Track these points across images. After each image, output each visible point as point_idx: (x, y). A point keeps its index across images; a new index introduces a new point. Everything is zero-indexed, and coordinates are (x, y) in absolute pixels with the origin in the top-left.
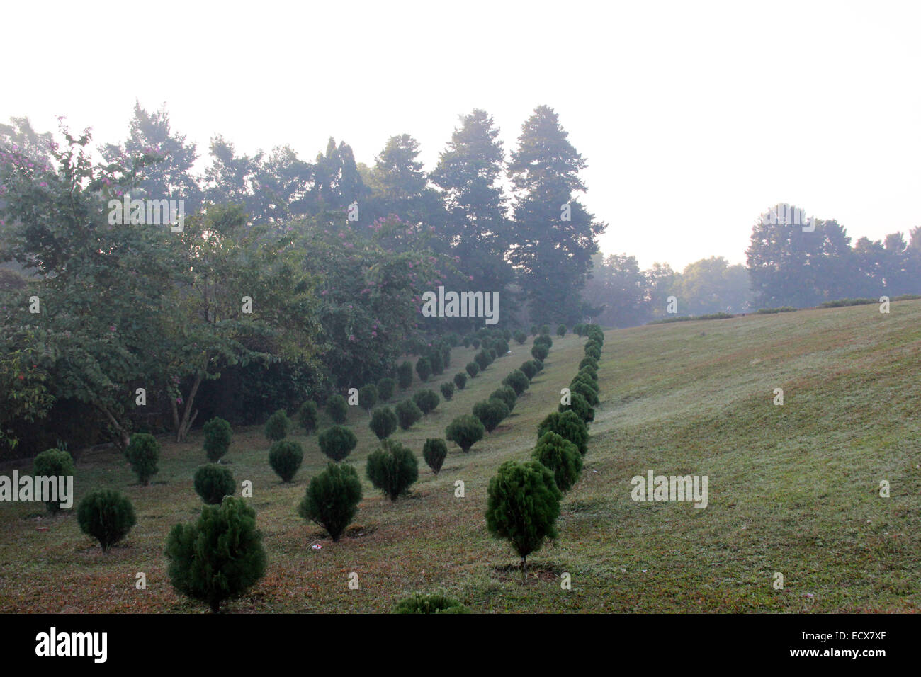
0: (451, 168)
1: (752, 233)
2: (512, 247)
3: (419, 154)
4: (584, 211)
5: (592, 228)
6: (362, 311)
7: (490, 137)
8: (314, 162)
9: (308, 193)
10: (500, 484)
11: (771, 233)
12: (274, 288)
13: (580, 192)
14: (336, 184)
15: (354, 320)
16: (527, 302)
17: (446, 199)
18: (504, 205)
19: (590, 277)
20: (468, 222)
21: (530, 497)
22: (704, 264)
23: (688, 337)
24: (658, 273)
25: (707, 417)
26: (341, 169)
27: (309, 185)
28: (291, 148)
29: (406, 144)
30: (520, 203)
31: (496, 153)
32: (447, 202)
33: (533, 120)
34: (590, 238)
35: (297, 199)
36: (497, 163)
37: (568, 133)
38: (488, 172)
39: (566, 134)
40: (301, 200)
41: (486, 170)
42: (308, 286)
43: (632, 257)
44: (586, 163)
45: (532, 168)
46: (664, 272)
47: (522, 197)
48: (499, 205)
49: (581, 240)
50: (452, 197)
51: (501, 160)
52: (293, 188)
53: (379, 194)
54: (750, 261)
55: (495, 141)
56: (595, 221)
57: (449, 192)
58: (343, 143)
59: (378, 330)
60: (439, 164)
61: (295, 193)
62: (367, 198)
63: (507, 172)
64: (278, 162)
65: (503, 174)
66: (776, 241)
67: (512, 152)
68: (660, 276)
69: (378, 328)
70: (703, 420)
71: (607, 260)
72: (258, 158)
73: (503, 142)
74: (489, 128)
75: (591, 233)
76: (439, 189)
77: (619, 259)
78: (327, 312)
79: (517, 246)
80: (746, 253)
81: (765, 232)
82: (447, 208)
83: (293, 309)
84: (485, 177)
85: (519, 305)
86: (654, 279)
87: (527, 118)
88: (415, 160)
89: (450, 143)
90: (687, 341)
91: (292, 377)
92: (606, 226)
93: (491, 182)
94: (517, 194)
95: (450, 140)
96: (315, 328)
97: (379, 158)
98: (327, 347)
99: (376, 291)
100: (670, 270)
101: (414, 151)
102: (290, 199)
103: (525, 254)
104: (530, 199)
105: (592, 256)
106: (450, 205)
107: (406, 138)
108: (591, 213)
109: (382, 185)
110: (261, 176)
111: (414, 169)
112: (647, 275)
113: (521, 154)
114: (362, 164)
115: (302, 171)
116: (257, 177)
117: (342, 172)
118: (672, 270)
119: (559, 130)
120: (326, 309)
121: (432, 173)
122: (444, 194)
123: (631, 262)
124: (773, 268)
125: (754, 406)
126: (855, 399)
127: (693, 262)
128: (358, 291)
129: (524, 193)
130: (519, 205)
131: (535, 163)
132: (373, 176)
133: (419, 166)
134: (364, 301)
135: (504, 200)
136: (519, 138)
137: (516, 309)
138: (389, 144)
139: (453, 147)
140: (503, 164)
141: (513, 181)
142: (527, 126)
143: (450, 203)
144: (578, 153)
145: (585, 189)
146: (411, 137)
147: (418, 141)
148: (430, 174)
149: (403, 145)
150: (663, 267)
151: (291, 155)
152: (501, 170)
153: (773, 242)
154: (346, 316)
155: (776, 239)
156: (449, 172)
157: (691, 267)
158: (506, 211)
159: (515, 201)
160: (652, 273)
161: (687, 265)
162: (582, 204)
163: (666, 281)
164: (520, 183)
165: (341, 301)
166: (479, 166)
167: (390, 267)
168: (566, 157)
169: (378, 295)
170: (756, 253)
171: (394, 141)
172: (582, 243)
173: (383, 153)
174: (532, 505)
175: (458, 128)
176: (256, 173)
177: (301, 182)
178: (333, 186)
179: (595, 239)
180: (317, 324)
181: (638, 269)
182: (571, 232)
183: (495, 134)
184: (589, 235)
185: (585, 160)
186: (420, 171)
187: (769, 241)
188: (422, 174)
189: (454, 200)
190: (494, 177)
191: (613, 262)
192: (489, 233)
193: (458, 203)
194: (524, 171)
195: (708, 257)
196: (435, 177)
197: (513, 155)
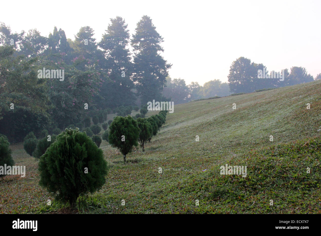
0: (107, 41)
1: (230, 69)
2: (133, 74)
3: (94, 35)
4: (162, 59)
5: (166, 66)
6: (68, 95)
7: (124, 28)
8: (48, 37)
9: (45, 51)
10: (114, 124)
11: (237, 69)
12: (27, 81)
13: (161, 52)
14: (58, 47)
15: (65, 99)
16: (140, 96)
17: (106, 54)
18: (130, 56)
19: (165, 86)
20: (115, 64)
21: (126, 128)
22: (211, 82)
23: (203, 104)
24: (193, 86)
25: (206, 122)
26: (60, 40)
27: (46, 47)
28: (37, 30)
29: (88, 31)
30: (136, 56)
31: (126, 35)
32: (106, 55)
33: (141, 21)
34: (165, 70)
35: (41, 53)
36: (127, 39)
37: (156, 27)
38: (123, 43)
39: (155, 28)
40: (42, 54)
41: (122, 42)
42: (43, 81)
43: (183, 80)
44: (163, 40)
45: (141, 41)
46: (196, 86)
47: (137, 53)
48: (128, 56)
49: (161, 71)
50: (108, 54)
51: (128, 37)
52: (39, 48)
53: (77, 51)
54: (229, 80)
55: (126, 30)
56: (167, 63)
57: (107, 51)
58: (60, 29)
59: (75, 103)
60: (102, 39)
61: (39, 50)
62: (72, 53)
63: (131, 43)
64: (32, 36)
65: (129, 44)
66: (239, 72)
67: (133, 35)
68: (194, 87)
69: (75, 102)
70: (205, 123)
71: (173, 81)
72: (22, 34)
73: (129, 30)
74: (123, 25)
75: (166, 68)
76: (103, 50)
77: (177, 81)
78: (53, 95)
79: (135, 74)
80: (228, 77)
81: (235, 68)
82: (106, 57)
83: (37, 90)
84: (122, 45)
85: (136, 98)
86: (192, 89)
87: (139, 21)
88: (92, 37)
89: (107, 31)
90: (202, 105)
91: (37, 121)
92: (172, 65)
93: (124, 47)
94: (135, 52)
95: (107, 29)
96: (47, 99)
97: (76, 36)
98: (52, 106)
99: (74, 87)
100: (198, 85)
101: (92, 33)
102: (38, 53)
103: (139, 77)
104: (140, 54)
105: (166, 78)
106: (107, 57)
107: (88, 28)
108: (165, 60)
109: (78, 48)
110: (24, 42)
111: (92, 41)
112: (189, 87)
113: (137, 36)
114: (69, 39)
115: (43, 40)
116: (23, 43)
117: (60, 42)
118: (199, 85)
119: (152, 26)
120: (53, 94)
121: (99, 43)
122: (105, 52)
123: (182, 82)
124: (238, 83)
125: (224, 117)
126: (262, 109)
127: (207, 82)
128: (67, 87)
129: (138, 52)
130: (136, 57)
131: (142, 39)
132: (74, 44)
133: (94, 40)
134: (69, 91)
135: (129, 54)
136: (136, 29)
137: (135, 99)
138: (81, 30)
139: (108, 32)
140: (129, 40)
141: (133, 47)
142: (139, 24)
143: (107, 55)
144: (160, 35)
145: (163, 50)
146: (90, 28)
147: (93, 29)
148: (98, 43)
149: (87, 31)
150: (195, 84)
151: (37, 34)
152: (128, 42)
153: (238, 72)
154: (61, 97)
155: (239, 71)
156: (106, 43)
157: (206, 84)
158: (131, 59)
159: (134, 55)
160: (191, 86)
161: (205, 83)
162: (162, 56)
163: (196, 89)
164: (136, 48)
165: (59, 91)
166: (119, 40)
167: (80, 77)
168: (155, 37)
169: (75, 88)
170: (232, 77)
171: (83, 29)
172: (162, 72)
173: (78, 34)
174: (127, 131)
175: (110, 24)
176: (21, 41)
177: (42, 46)
178: (57, 47)
179: (167, 70)
180: (47, 97)
181: (185, 84)
182: (158, 68)
183: (126, 27)
184: (165, 69)
185: (163, 38)
186: (94, 42)
187: (237, 72)
188: (95, 43)
189: (109, 54)
190: (125, 45)
191: (175, 82)
192: (123, 68)
193: (110, 56)
194: (138, 43)
195: (213, 80)
196: (101, 45)
197: (133, 36)
